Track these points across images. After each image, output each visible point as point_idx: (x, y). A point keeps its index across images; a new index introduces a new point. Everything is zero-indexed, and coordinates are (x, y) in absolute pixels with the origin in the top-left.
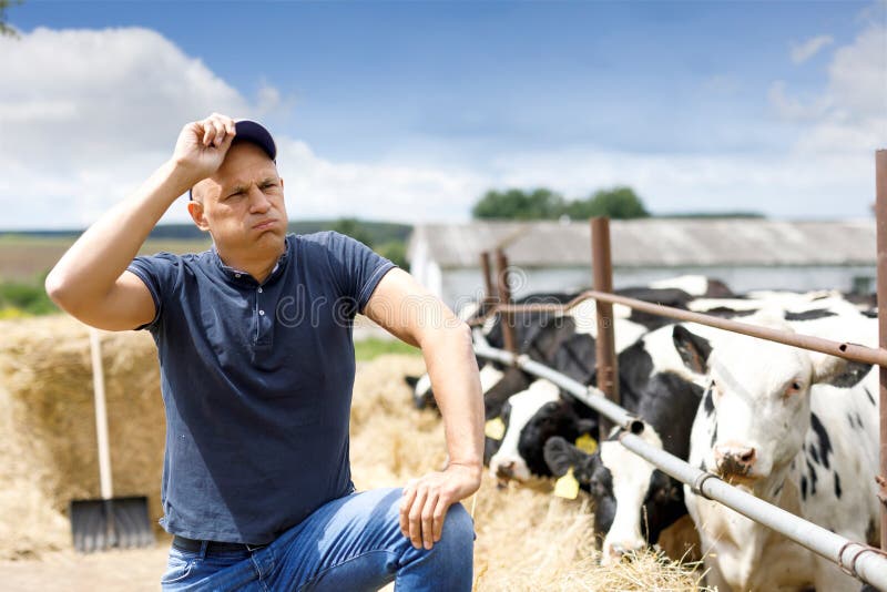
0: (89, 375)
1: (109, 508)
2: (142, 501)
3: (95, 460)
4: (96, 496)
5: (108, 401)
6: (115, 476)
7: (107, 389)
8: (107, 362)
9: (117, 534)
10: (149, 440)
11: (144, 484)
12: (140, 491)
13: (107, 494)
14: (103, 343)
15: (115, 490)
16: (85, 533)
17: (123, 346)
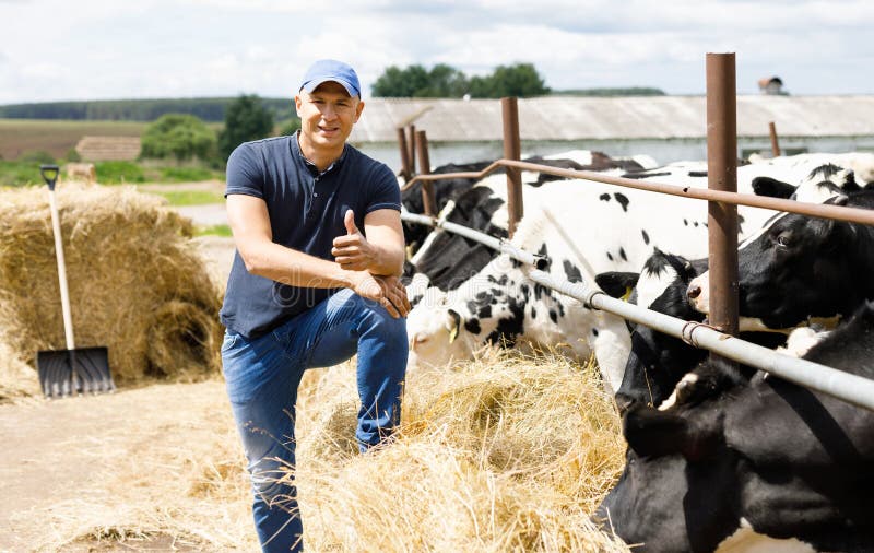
0: (52, 242)
1: (73, 358)
2: (103, 351)
3: (59, 317)
4: (62, 348)
5: (67, 264)
6: (76, 331)
7: (66, 254)
8: (66, 229)
9: (81, 381)
10: (105, 298)
11: (101, 338)
12: (100, 344)
13: (70, 346)
14: (61, 212)
15: (76, 343)
16: (52, 382)
17: (80, 215)
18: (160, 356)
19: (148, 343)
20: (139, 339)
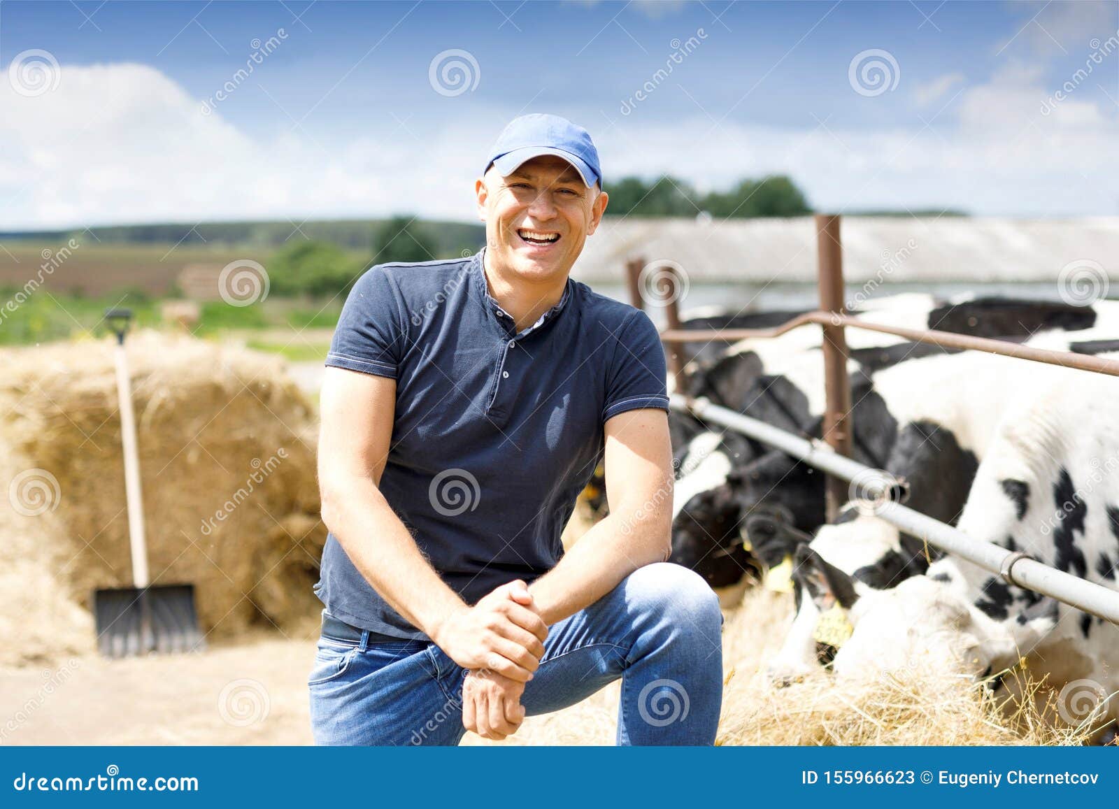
0: (116, 423)
1: (144, 600)
2: (187, 591)
3: (125, 536)
4: (126, 582)
5: (142, 456)
6: (152, 558)
7: (141, 442)
8: (139, 406)
9: (155, 633)
11: (187, 569)
12: (184, 578)
13: (141, 578)
14: (133, 380)
15: (151, 575)
16: (113, 633)
17: (160, 385)
18: (271, 598)
19: (254, 578)
20: (242, 571)
